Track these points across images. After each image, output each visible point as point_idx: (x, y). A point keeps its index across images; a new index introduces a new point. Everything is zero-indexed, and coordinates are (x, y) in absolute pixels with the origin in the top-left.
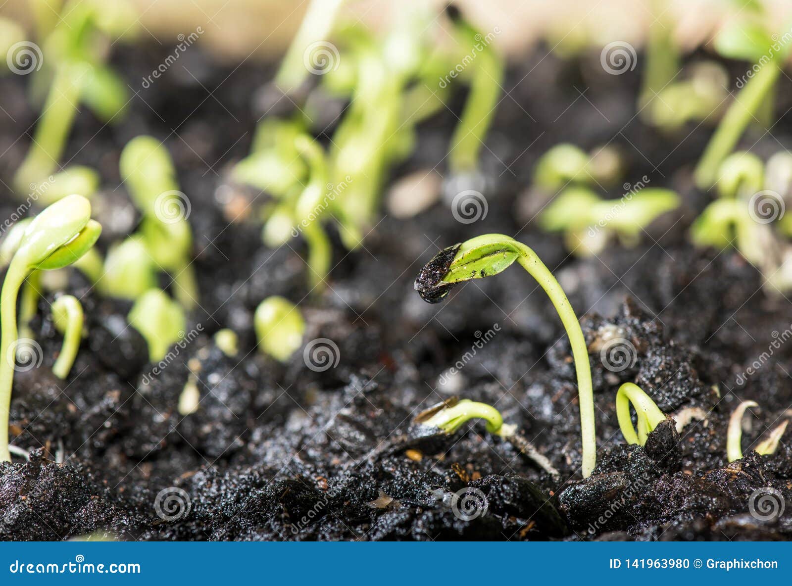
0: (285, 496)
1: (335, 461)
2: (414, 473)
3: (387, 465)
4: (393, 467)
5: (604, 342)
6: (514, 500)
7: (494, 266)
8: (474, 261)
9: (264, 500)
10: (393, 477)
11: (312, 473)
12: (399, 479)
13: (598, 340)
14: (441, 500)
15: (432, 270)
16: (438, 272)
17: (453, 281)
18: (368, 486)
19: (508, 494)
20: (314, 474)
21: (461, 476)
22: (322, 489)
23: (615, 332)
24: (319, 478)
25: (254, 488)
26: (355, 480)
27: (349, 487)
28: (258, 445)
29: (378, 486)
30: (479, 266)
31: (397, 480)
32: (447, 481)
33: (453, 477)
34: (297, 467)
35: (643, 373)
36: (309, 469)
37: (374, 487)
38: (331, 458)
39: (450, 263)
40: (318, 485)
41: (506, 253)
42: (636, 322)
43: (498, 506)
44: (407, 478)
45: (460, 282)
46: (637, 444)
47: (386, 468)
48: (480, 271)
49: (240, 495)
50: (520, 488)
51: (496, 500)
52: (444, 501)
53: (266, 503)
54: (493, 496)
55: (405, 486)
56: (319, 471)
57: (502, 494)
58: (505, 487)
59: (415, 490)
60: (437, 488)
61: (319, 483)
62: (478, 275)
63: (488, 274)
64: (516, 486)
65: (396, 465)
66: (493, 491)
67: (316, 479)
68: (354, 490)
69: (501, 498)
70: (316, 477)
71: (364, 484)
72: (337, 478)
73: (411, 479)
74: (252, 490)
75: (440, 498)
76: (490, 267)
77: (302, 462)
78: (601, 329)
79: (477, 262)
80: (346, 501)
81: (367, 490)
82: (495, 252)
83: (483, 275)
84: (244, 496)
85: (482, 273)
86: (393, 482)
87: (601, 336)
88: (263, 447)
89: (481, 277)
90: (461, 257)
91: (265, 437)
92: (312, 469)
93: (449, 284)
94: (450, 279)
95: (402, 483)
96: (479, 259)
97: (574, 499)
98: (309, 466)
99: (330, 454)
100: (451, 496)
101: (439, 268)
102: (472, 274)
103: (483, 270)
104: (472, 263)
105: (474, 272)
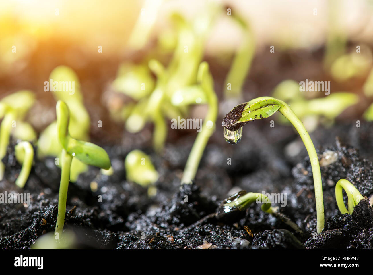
0: (151, 243)
1: (176, 229)
2: (222, 232)
3: (207, 228)
4: (210, 230)
5: (326, 160)
6: (282, 241)
7: (267, 112)
8: (256, 110)
9: (139, 245)
10: (211, 234)
11: (164, 234)
12: (214, 235)
13: (323, 159)
14: (239, 244)
16: (236, 115)
17: (244, 121)
18: (197, 239)
19: (278, 239)
20: (165, 235)
21: (249, 233)
22: (170, 241)
23: (333, 155)
24: (168, 236)
25: (132, 241)
26: (189, 236)
27: (186, 239)
28: (131, 223)
29: (202, 239)
30: (258, 113)
31: (213, 236)
32: (241, 236)
33: (245, 234)
34: (155, 231)
35: (349, 176)
36: (163, 232)
37: (200, 239)
38: (174, 228)
40: (168, 239)
41: (273, 106)
42: (344, 148)
43: (272, 246)
44: (219, 235)
45: (248, 121)
46: (348, 214)
47: (206, 230)
48: (260, 115)
49: (124, 245)
50: (285, 235)
51: (271, 242)
52: (241, 244)
53: (140, 247)
54: (269, 240)
55: (218, 239)
56: (168, 233)
57: (274, 239)
58: (277, 235)
59: (224, 240)
60: (236, 238)
61: (169, 238)
62: (258, 117)
63: (264, 117)
64: (282, 234)
65: (211, 228)
66: (269, 237)
67: (167, 237)
68: (189, 241)
69: (274, 241)
70: (166, 236)
71: (194, 238)
72: (179, 236)
73: (221, 234)
74: (131, 242)
75: (239, 242)
76: (265, 113)
77: (158, 229)
78: (325, 154)
79: (257, 111)
80: (185, 246)
81: (196, 241)
82: (266, 106)
83: (261, 118)
84: (127, 245)
85: (261, 116)
86: (211, 237)
87: (325, 157)
88: (135, 224)
90: (249, 107)
91: (136, 219)
92: (164, 232)
93: (242, 123)
94: (243, 120)
95: (216, 237)
96: (259, 109)
97: (313, 244)
98: (162, 231)
99: (174, 226)
100: (245, 241)
101: (236, 113)
102: (255, 117)
103: (261, 115)
104: (255, 111)
105: (256, 116)
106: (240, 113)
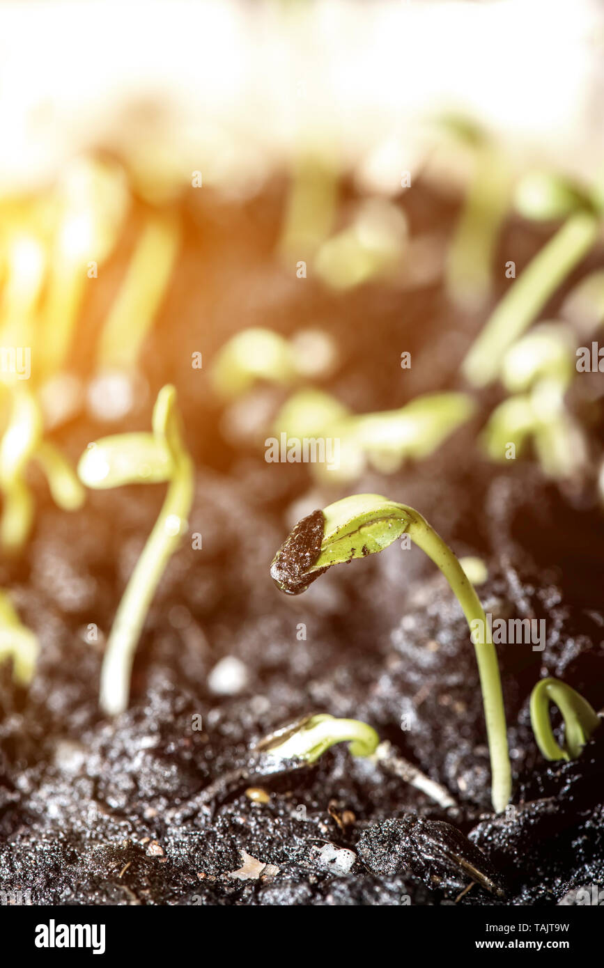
0: (125, 874)
1: (151, 812)
3: (234, 815)
4: (243, 817)
7: (378, 540)
8: (350, 535)
10: (249, 831)
12: (258, 832)
14: (333, 861)
15: (298, 551)
16: (308, 554)
17: (327, 564)
21: (338, 821)
22: (158, 857)
24: (145, 840)
30: (357, 542)
32: (322, 830)
39: (321, 539)
40: (148, 850)
41: (391, 521)
45: (336, 565)
48: (361, 549)
52: (338, 862)
55: (270, 842)
56: (139, 829)
62: (359, 554)
63: (372, 552)
65: (245, 813)
67: (142, 843)
70: (139, 839)
73: (274, 831)
75: (331, 858)
76: (373, 541)
77: (111, 819)
79: (353, 537)
82: (373, 521)
83: (365, 554)
85: (365, 550)
86: (251, 838)
89: (363, 556)
90: (336, 531)
93: (323, 569)
94: (323, 563)
96: (355, 532)
100: (343, 854)
101: (307, 548)
102: (351, 553)
103: (364, 547)
104: (348, 537)
105: (353, 550)
106: (316, 548)
